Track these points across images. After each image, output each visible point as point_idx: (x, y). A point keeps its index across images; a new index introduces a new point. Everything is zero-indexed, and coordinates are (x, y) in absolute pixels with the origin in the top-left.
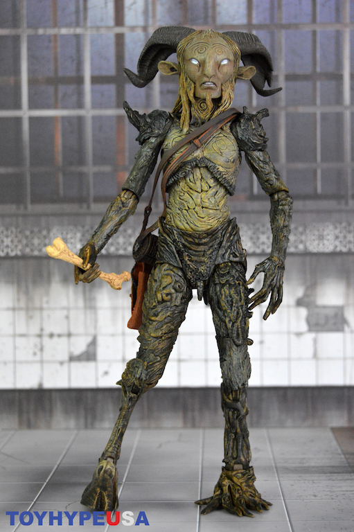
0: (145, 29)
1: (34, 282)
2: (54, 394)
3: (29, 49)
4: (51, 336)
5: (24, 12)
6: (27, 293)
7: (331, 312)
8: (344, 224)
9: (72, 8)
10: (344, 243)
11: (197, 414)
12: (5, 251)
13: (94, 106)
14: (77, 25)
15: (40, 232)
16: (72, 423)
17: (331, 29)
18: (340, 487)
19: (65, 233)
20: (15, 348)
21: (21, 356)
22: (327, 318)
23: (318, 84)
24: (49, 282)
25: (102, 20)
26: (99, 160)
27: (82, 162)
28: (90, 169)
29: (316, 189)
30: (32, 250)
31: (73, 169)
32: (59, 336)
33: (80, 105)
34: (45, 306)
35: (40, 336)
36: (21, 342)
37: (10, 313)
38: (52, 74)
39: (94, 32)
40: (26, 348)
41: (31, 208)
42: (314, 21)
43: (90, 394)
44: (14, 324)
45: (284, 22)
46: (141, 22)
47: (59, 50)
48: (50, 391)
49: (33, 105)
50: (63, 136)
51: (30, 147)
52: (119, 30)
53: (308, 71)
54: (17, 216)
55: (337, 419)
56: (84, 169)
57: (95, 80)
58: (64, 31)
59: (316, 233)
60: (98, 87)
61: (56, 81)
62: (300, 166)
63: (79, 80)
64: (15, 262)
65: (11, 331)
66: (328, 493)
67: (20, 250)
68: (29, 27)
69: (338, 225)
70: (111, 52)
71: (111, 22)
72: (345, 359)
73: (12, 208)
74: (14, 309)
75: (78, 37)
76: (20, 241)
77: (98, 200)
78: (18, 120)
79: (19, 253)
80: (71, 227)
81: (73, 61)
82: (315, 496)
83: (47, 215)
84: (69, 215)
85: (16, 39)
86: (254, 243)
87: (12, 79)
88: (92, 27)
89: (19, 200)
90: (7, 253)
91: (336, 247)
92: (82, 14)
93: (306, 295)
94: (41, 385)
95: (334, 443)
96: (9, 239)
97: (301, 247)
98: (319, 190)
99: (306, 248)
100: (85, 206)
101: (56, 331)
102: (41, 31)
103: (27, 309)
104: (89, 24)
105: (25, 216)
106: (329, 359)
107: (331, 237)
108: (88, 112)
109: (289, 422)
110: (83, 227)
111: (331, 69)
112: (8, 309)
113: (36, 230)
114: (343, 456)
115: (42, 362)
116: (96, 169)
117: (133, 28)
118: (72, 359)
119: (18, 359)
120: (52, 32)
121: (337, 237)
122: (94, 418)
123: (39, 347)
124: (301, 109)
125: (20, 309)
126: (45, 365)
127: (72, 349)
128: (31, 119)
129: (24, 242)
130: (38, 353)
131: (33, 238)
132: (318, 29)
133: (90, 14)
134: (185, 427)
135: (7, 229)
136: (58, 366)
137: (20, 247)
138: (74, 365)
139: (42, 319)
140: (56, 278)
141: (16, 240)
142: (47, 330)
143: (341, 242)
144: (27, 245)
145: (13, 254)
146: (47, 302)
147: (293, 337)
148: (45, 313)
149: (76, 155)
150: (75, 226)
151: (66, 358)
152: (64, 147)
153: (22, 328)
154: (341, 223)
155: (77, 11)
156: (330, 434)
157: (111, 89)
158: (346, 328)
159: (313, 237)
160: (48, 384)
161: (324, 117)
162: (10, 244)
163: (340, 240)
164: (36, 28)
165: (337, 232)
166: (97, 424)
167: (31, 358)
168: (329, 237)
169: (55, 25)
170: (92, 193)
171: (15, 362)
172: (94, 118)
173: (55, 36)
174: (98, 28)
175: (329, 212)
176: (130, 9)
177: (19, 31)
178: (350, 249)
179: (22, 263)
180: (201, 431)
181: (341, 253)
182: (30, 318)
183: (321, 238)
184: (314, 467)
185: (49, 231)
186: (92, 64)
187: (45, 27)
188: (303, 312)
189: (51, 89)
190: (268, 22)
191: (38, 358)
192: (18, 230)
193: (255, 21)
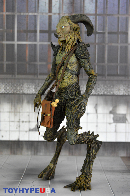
0: (59, 14)
1: (17, 103)
2: (23, 142)
3: (18, 20)
4: (23, 122)
5: (16, 7)
6: (15, 106)
7: (121, 116)
8: (127, 85)
9: (34, 6)
10: (127, 92)
11: (73, 151)
12: (7, 91)
13: (40, 41)
14: (35, 12)
15: (20, 85)
16: (29, 153)
17: (124, 16)
18: (127, 177)
19: (29, 85)
20: (10, 126)
21: (12, 129)
22: (120, 118)
23: (119, 36)
24: (23, 103)
25: (44, 10)
26: (41, 60)
27: (35, 60)
28: (38, 63)
29: (117, 72)
30: (17, 91)
31: (32, 63)
32: (26, 122)
33: (35, 40)
34: (21, 111)
35: (19, 122)
36: (12, 124)
37: (9, 113)
38: (25, 29)
39: (41, 15)
40: (14, 126)
41: (17, 76)
42: (119, 13)
43: (36, 143)
44: (10, 117)
45: (108, 13)
46: (58, 12)
47: (28, 21)
48: (22, 141)
49: (19, 40)
50: (29, 51)
51: (17, 55)
52: (50, 14)
53: (116, 31)
54: (12, 79)
55: (123, 154)
56: (36, 63)
57: (41, 32)
58: (30, 14)
59: (117, 88)
60: (42, 34)
61: (27, 31)
62: (112, 64)
63: (35, 32)
64: (11, 95)
65: (9, 120)
66: (123, 179)
67: (13, 91)
68: (18, 12)
69: (125, 86)
70: (47, 22)
71: (47, 11)
72: (126, 132)
73: (10, 76)
74: (10, 112)
75: (35, 16)
76: (13, 88)
77: (41, 74)
78: (13, 45)
79: (12, 92)
80: (31, 84)
81: (33, 25)
82: (119, 180)
83: (22, 79)
84: (30, 79)
85: (13, 16)
86: (95, 91)
87: (11, 30)
88: (40, 13)
89: (13, 74)
90: (8, 92)
91: (124, 93)
92: (37, 8)
93: (113, 110)
94: (19, 139)
95: (122, 162)
96: (9, 87)
97: (112, 93)
98: (119, 73)
99: (113, 93)
100: (36, 76)
101: (25, 120)
102: (22, 14)
103: (15, 112)
104: (39, 12)
105: (15, 79)
106: (120, 132)
107: (122, 90)
108: (38, 43)
109: (106, 154)
110: (35, 83)
111: (124, 30)
112: (8, 112)
113: (18, 84)
114: (126, 167)
115: (19, 131)
116: (40, 63)
117: (55, 14)
118: (30, 130)
119: (11, 130)
120: (26, 14)
121: (124, 90)
122: (37, 151)
123: (18, 126)
124: (113, 44)
125: (12, 112)
126: (20, 132)
127: (30, 127)
128: (18, 45)
129: (14, 88)
130: (18, 128)
131: (17, 87)
132: (120, 16)
133: (40, 8)
134: (69, 155)
135: (8, 84)
136: (25, 133)
137: (13, 90)
138: (31, 132)
139: (20, 116)
140: (25, 101)
141: (11, 88)
142: (22, 120)
143: (126, 91)
144: (15, 90)
145: (10, 92)
146: (22, 110)
147: (108, 125)
148: (21, 114)
149: (33, 58)
150: (33, 83)
151: (28, 130)
152: (29, 55)
153: (12, 119)
154: (126, 85)
155: (35, 7)
156: (120, 159)
157: (46, 35)
158: (127, 122)
159: (116, 90)
160: (21, 139)
161: (121, 47)
162: (9, 89)
163: (125, 91)
164: (21, 12)
165: (124, 88)
166: (38, 154)
167: (15, 129)
168: (121, 90)
169: (27, 12)
170: (39, 72)
171: (10, 131)
172: (40, 45)
173: (27, 15)
174: (42, 13)
175: (122, 81)
176: (54, 7)
177: (14, 13)
178: (129, 94)
179: (13, 96)
180: (75, 157)
181: (126, 96)
182: (15, 115)
183: (119, 90)
184: (116, 170)
185: (23, 85)
186: (40, 26)
187: (24, 12)
188: (112, 116)
189: (25, 34)
190: (102, 13)
191: (18, 129)
192: (12, 84)
193: (98, 13)
